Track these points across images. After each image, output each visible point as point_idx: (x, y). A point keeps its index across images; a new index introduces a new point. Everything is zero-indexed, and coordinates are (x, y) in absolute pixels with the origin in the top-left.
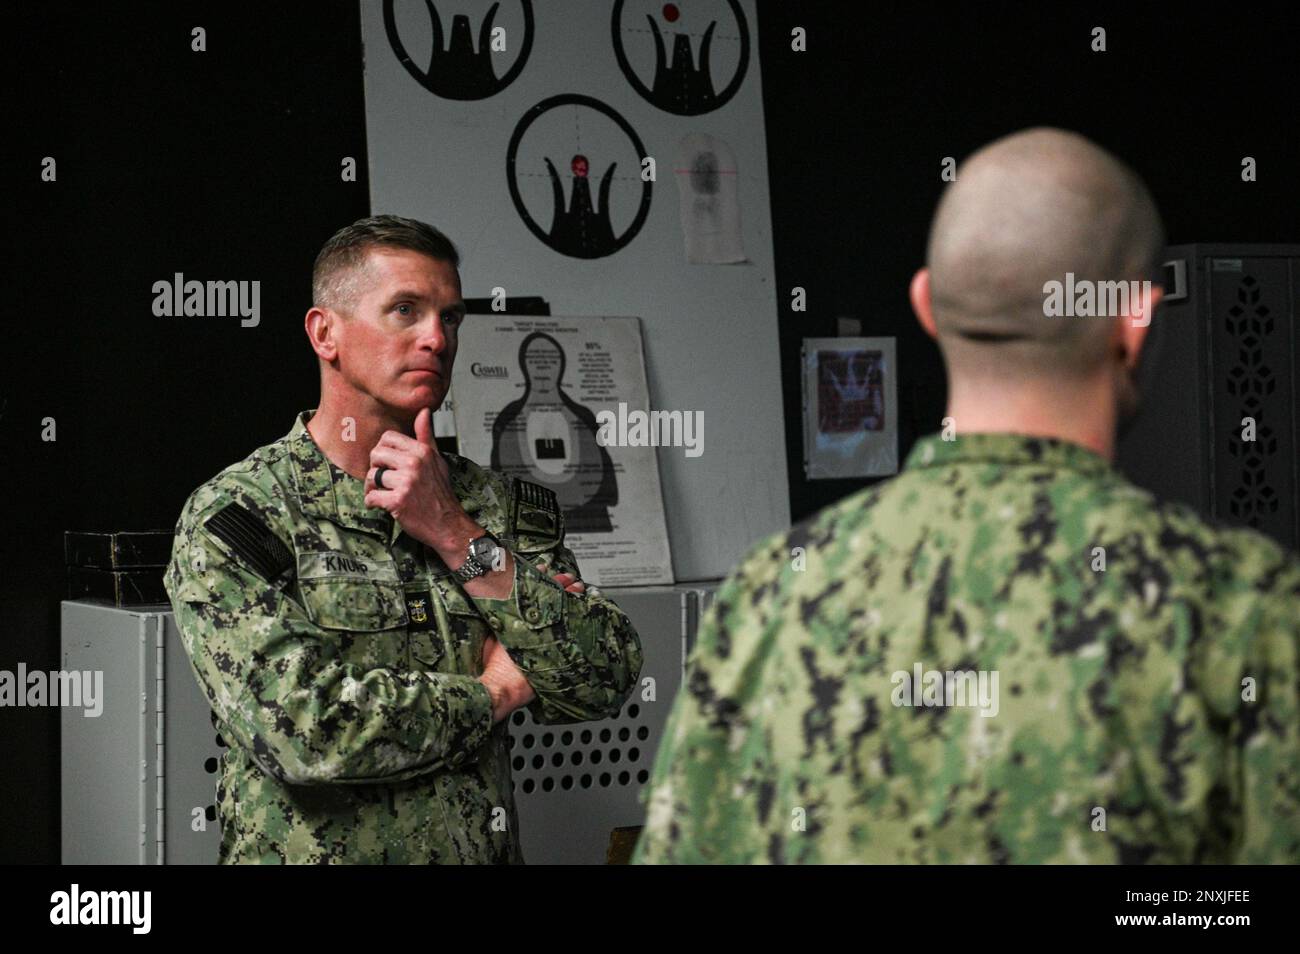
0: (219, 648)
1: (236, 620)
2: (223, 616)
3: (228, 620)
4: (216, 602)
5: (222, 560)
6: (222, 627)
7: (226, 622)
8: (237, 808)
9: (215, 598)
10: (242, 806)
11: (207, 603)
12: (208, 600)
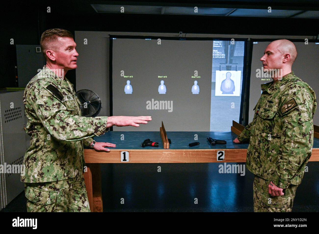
0: (44, 114)
1: (50, 109)
2: (48, 108)
3: (49, 109)
4: (46, 104)
5: (50, 95)
6: (47, 110)
7: (48, 109)
8: (45, 144)
9: (46, 103)
10: (47, 143)
11: (44, 105)
12: (44, 104)
